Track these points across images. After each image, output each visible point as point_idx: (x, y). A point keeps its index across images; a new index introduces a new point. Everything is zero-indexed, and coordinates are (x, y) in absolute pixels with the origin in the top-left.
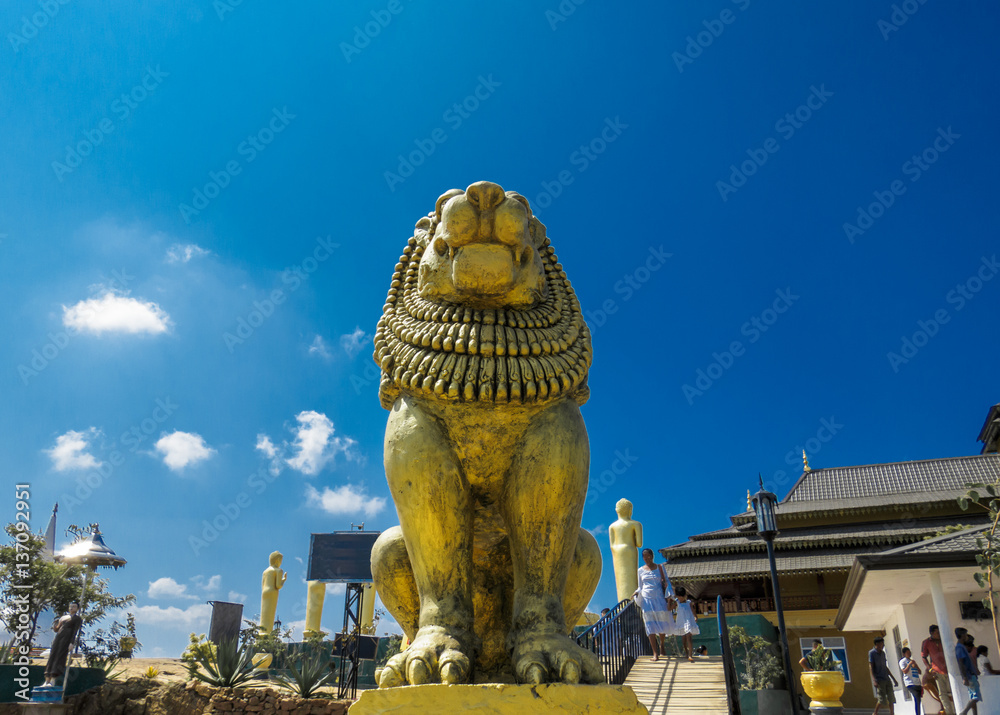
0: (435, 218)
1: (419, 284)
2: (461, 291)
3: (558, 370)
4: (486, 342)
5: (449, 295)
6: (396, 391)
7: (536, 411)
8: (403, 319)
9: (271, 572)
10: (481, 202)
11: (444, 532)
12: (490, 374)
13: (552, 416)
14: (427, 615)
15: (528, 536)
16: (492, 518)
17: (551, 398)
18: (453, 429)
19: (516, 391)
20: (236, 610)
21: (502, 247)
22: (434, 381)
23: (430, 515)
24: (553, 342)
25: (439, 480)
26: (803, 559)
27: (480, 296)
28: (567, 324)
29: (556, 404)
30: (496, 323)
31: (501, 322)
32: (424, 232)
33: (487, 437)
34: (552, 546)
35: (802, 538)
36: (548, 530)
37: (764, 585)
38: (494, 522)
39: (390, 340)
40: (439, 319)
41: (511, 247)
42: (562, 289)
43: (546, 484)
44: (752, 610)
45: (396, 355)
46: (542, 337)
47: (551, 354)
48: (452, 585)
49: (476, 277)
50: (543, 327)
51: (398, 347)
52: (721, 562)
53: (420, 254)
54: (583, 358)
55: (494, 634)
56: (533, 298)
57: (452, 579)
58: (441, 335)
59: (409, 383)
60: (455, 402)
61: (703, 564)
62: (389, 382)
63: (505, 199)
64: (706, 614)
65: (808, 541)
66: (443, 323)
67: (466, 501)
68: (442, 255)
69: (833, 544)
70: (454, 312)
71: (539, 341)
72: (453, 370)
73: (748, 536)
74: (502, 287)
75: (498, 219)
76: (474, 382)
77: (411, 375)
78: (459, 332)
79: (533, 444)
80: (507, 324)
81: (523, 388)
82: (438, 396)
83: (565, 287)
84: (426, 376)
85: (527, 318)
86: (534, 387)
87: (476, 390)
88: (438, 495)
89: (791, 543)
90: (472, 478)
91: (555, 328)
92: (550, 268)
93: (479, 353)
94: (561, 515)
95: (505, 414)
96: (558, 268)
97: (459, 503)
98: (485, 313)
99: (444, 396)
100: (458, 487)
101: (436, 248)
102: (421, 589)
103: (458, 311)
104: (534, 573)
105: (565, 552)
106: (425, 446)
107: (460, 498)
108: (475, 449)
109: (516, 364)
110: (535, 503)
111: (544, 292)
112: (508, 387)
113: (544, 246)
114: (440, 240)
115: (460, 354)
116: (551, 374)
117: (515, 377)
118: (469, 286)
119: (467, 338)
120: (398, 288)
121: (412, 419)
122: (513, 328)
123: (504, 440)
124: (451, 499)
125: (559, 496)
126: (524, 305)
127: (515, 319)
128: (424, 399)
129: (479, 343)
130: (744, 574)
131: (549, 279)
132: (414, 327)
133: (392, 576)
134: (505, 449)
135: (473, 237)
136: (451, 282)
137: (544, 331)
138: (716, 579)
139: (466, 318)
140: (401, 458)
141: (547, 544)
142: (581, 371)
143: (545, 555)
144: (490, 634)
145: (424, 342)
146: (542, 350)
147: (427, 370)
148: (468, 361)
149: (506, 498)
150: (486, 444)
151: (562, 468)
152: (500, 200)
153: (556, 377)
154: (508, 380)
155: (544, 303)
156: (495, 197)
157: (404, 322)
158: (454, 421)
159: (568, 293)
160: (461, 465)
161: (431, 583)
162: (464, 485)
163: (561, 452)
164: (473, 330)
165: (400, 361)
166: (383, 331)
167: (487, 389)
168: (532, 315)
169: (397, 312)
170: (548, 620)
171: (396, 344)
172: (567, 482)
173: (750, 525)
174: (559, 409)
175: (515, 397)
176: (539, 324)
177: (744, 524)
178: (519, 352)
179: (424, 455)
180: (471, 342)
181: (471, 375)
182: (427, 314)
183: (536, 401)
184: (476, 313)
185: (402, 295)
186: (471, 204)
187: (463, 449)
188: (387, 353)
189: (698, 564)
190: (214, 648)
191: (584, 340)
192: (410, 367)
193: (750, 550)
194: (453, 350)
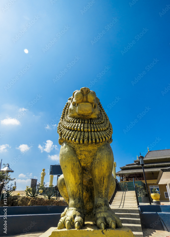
0: (73, 97)
1: (68, 113)
2: (79, 115)
3: (105, 135)
4: (86, 128)
5: (76, 116)
6: (62, 141)
7: (99, 146)
8: (65, 122)
9: (43, 173)
10: (84, 92)
11: (75, 180)
12: (87, 136)
13: (103, 147)
14: (71, 204)
15: (98, 181)
16: (88, 174)
17: (103, 143)
18: (77, 151)
19: (94, 141)
20: (36, 180)
21: (89, 103)
22: (72, 138)
23: (71, 175)
24: (103, 128)
25: (74, 165)
26: (149, 169)
27: (84, 116)
28: (106, 123)
29: (104, 144)
30: (88, 123)
31: (89, 122)
32: (70, 101)
33: (86, 153)
34: (105, 184)
35: (149, 165)
36: (104, 179)
37: (141, 175)
38: (88, 175)
39: (61, 127)
40: (73, 122)
41: (92, 103)
42: (104, 114)
43: (103, 166)
44: (139, 180)
45: (62, 131)
46: (100, 126)
47: (102, 131)
48: (78, 195)
49: (83, 111)
50: (100, 124)
51: (63, 129)
52: (132, 170)
53: (69, 106)
54: (111, 132)
55: (89, 203)
56: (97, 116)
57: (78, 193)
58: (74, 126)
59: (66, 139)
60: (78, 144)
61: (129, 170)
62: (61, 138)
63: (90, 91)
64: (130, 181)
65: (150, 166)
66: (74, 123)
67: (81, 171)
68: (74, 106)
69: (155, 166)
70: (77, 120)
71: (99, 127)
72: (77, 135)
73: (138, 165)
74: (90, 113)
75: (88, 96)
76: (83, 139)
77: (66, 137)
78: (78, 125)
79: (99, 155)
80: (91, 123)
81: (96, 140)
82: (73, 143)
83: (105, 114)
84: (70, 137)
85: (96, 121)
86: (99, 140)
87: (83, 141)
88: (73, 170)
89: (146, 166)
90: (82, 164)
91: (103, 124)
92: (101, 109)
93: (84, 131)
94: (107, 175)
95: (91, 147)
96: (103, 109)
97: (79, 172)
98: (85, 120)
99: (75, 142)
100: (79, 167)
101: (73, 104)
102: (69, 196)
103: (78, 120)
104: (100, 191)
105: (108, 185)
106: (70, 156)
107: (79, 170)
108: (83, 157)
109: (94, 134)
110: (100, 171)
111: (100, 115)
112: (92, 140)
113: (99, 104)
114: (74, 102)
115: (79, 131)
116: (103, 136)
117: (94, 137)
118: (81, 113)
119: (81, 127)
120: (63, 115)
121: (67, 149)
122: (93, 124)
123: (91, 154)
124: (77, 171)
125: (106, 170)
126: (95, 118)
127: (93, 122)
128: (70, 143)
129: (84, 128)
130: (137, 172)
131: (101, 112)
132: (67, 124)
133: (63, 188)
134: (91, 157)
135: (82, 101)
136: (77, 113)
137: (100, 125)
138: (131, 174)
139: (80, 122)
140: (64, 159)
141: (104, 183)
142: (110, 135)
143: (103, 186)
144: (88, 203)
145: (70, 128)
146: (100, 130)
147: (70, 135)
148: (81, 133)
149: (92, 170)
150: (86, 155)
151: (107, 162)
152: (89, 92)
153: (104, 137)
154: (92, 138)
155: (100, 118)
156: (88, 91)
157: (65, 123)
158: (78, 149)
159: (105, 115)
160: (79, 161)
161: (72, 194)
162: (80, 166)
163: (106, 157)
164: (82, 125)
165: (63, 133)
166: (60, 125)
167: (86, 141)
168: (97, 121)
169: (63, 120)
170: (105, 206)
171: (63, 128)
172: (108, 165)
173: (138, 162)
174: (105, 145)
175: (94, 143)
176: (99, 123)
177: (137, 162)
178: (94, 130)
179: (70, 159)
180: (82, 128)
181: (82, 137)
182: (70, 121)
183: (99, 143)
184: (83, 120)
185: (65, 116)
186: (82, 93)
187: (80, 157)
188: (60, 131)
189: (128, 170)
190: (31, 189)
191: (110, 127)
192: (66, 135)
193: (138, 167)
194: (77, 130)
